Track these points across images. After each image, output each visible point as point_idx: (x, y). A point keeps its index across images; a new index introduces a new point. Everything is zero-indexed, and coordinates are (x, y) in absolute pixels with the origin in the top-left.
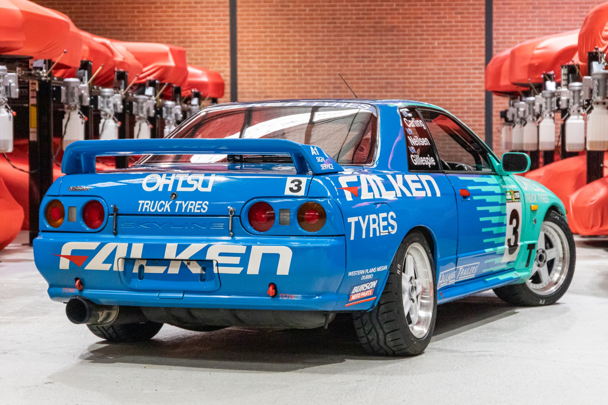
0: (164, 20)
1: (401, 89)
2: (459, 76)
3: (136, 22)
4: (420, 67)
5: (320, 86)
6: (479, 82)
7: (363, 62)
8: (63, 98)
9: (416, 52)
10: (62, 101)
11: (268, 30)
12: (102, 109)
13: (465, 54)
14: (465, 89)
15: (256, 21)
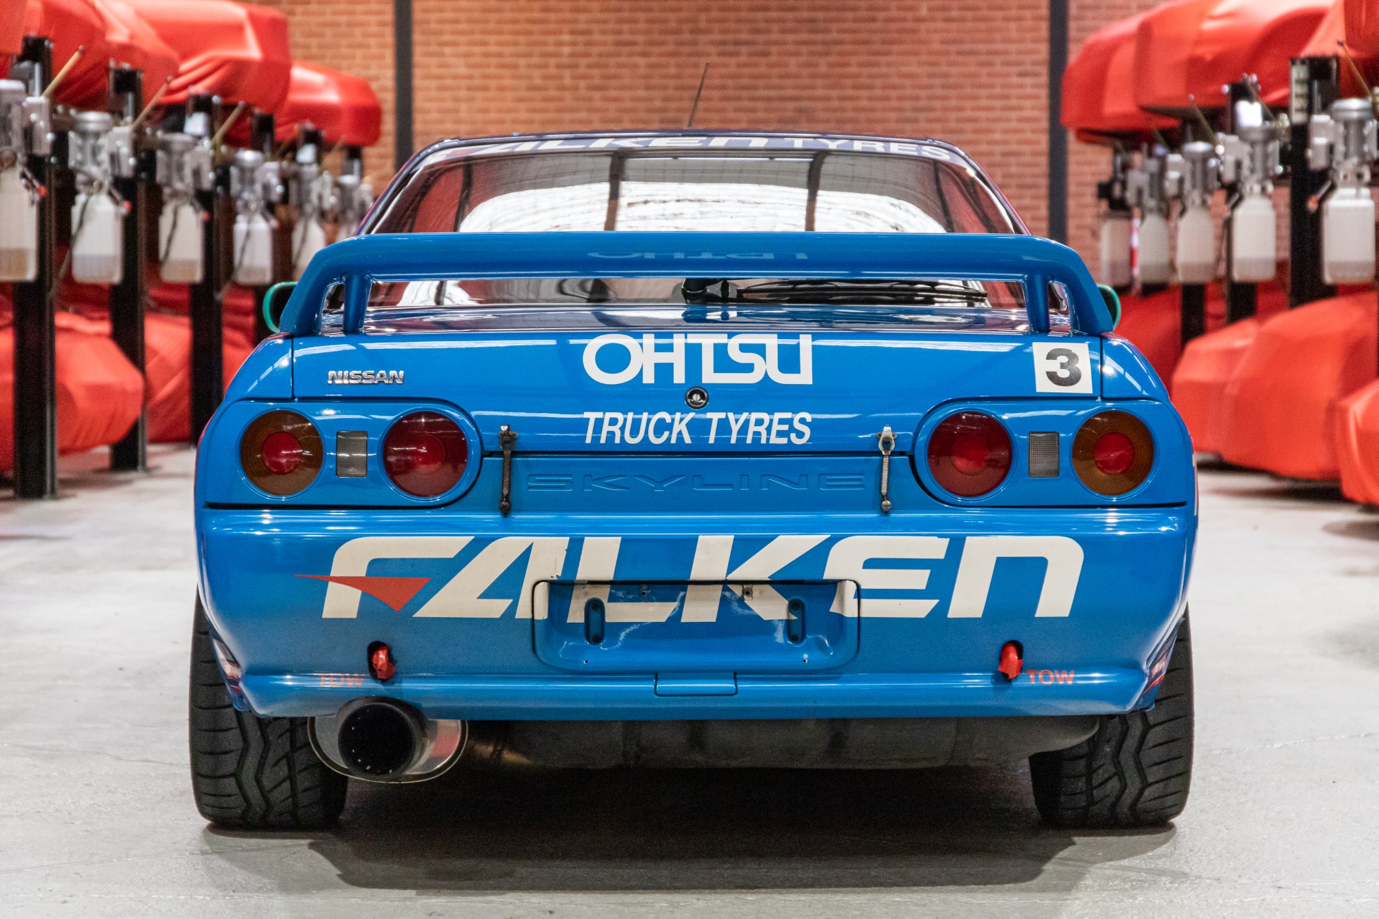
1: (833, 125)
2: (983, 92)
6: (1033, 108)
7: (737, 54)
9: (872, 31)
12: (78, 166)
13: (997, 36)
14: (999, 126)
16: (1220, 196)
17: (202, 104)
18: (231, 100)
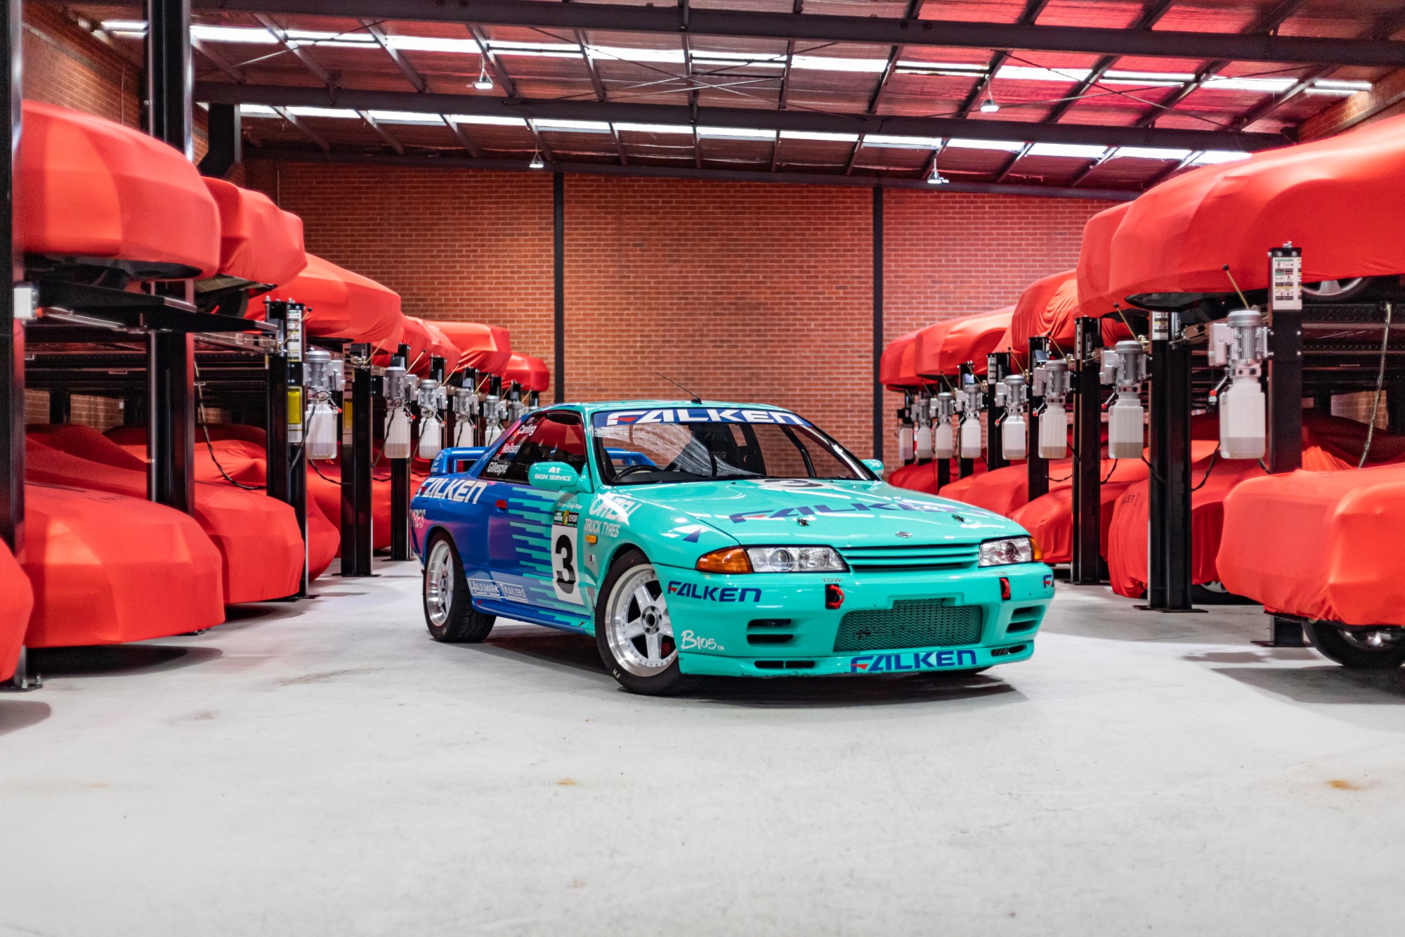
0: (472, 294)
1: (768, 381)
2: (842, 365)
3: (436, 296)
4: (793, 354)
6: (866, 373)
7: (722, 347)
8: (386, 392)
9: (788, 336)
10: (384, 395)
11: (602, 307)
12: (421, 405)
13: (848, 338)
14: (849, 382)
15: (588, 296)
16: (957, 417)
17: (470, 374)
18: (484, 371)
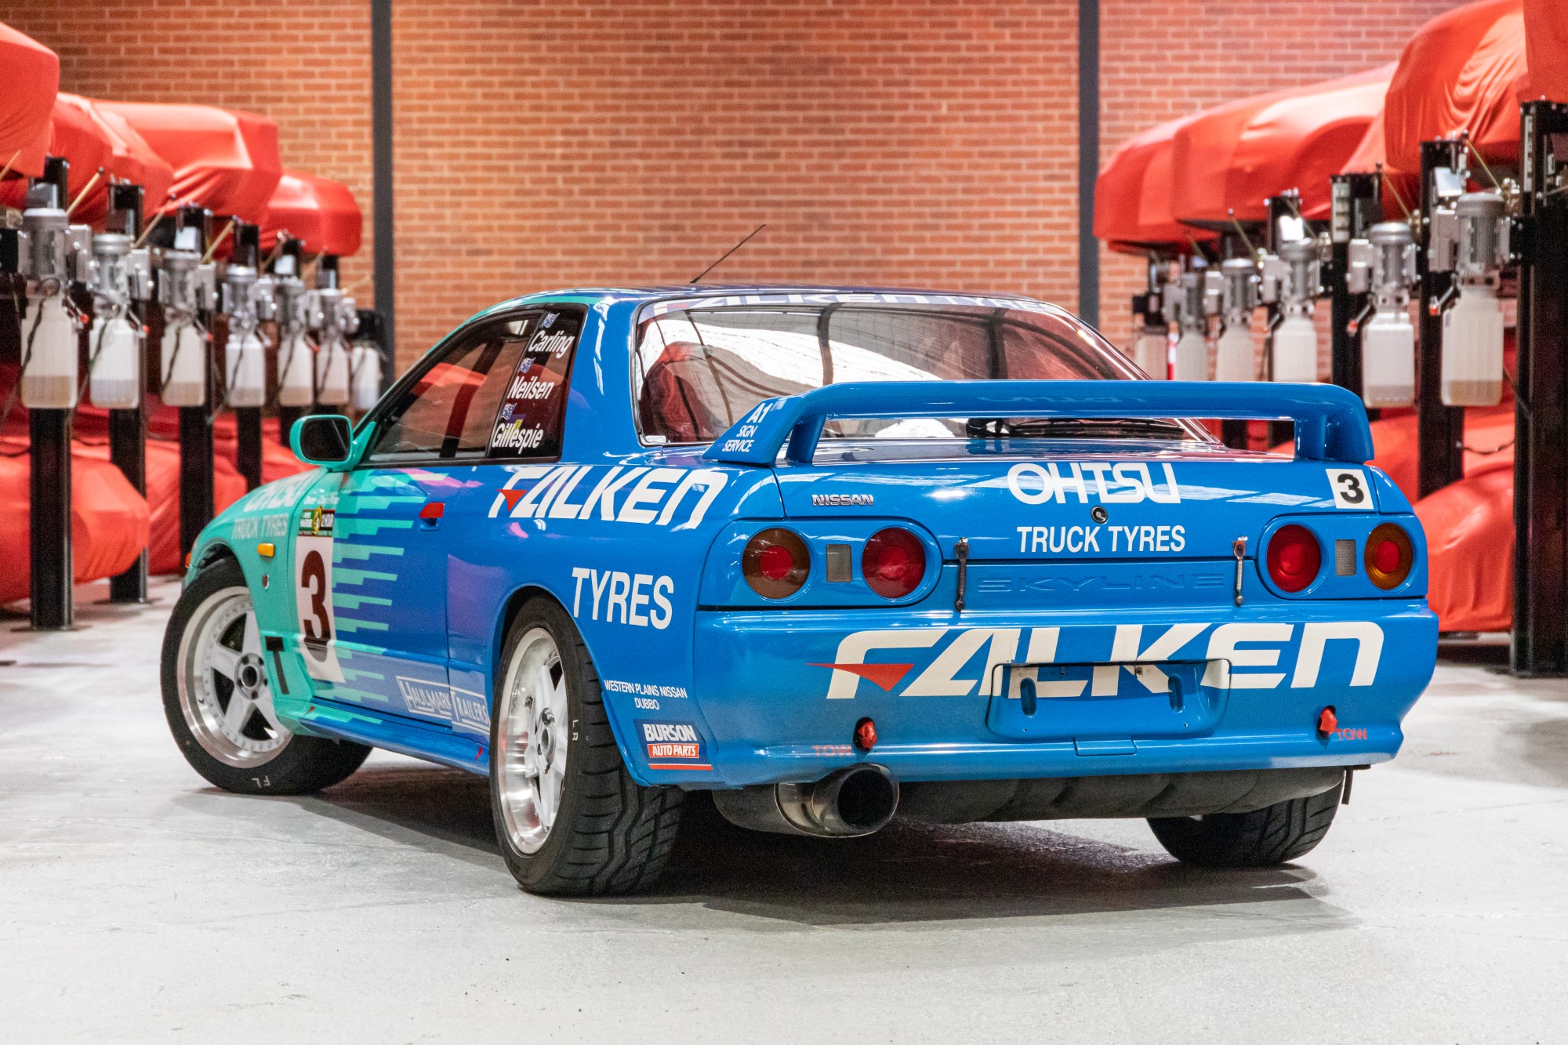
0: (187, 39)
1: (846, 233)
2: (1009, 197)
3: (109, 43)
4: (901, 173)
5: (624, 223)
6: (1061, 214)
7: (744, 156)
8: (23, 264)
9: (889, 132)
10: (20, 270)
11: (478, 67)
12: (96, 290)
13: (1023, 137)
14: (1024, 233)
15: (446, 43)
16: (1263, 314)
17: (193, 218)
18: (223, 211)
